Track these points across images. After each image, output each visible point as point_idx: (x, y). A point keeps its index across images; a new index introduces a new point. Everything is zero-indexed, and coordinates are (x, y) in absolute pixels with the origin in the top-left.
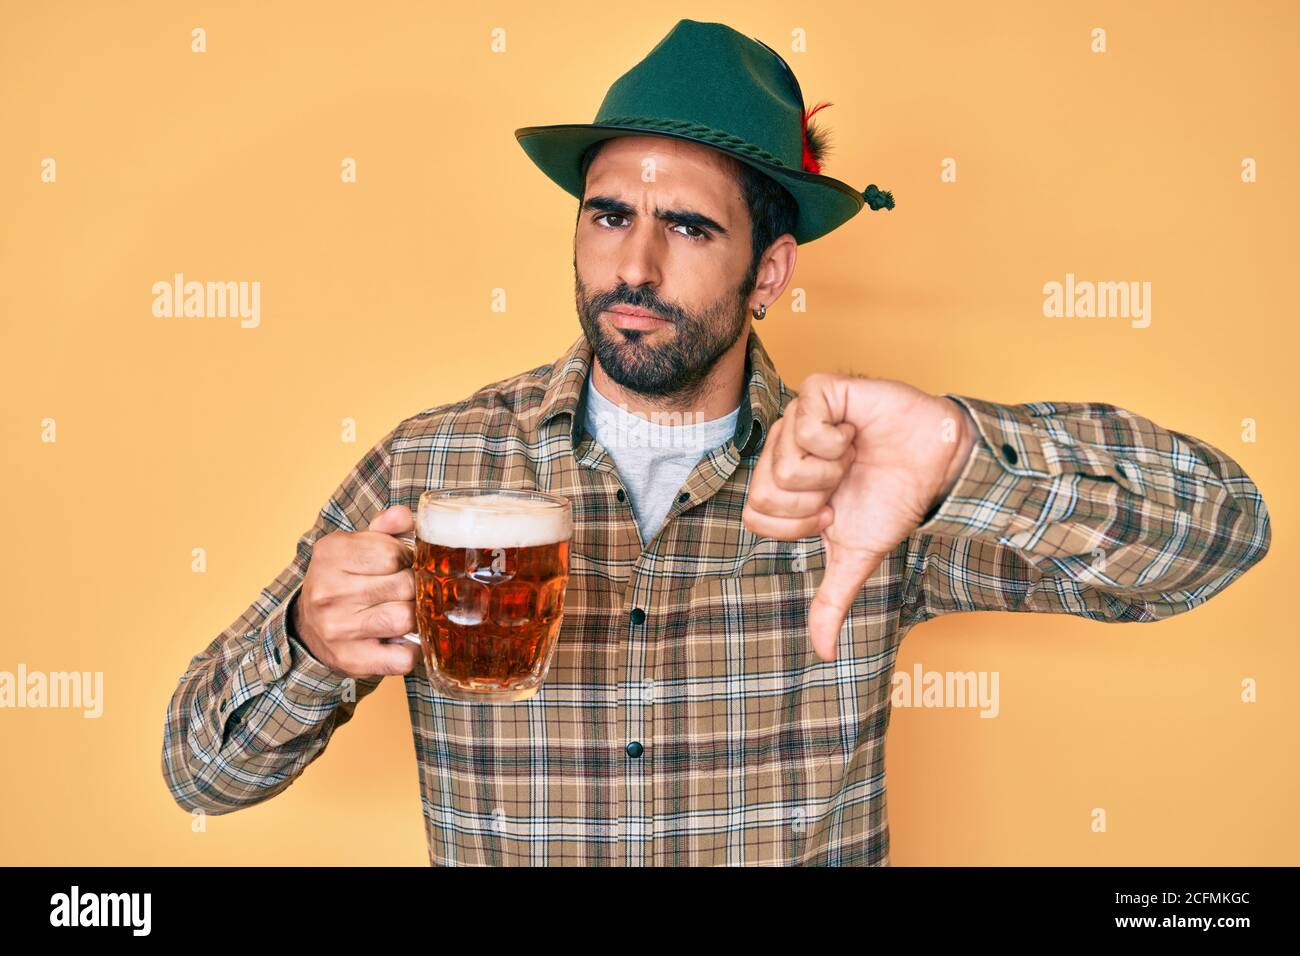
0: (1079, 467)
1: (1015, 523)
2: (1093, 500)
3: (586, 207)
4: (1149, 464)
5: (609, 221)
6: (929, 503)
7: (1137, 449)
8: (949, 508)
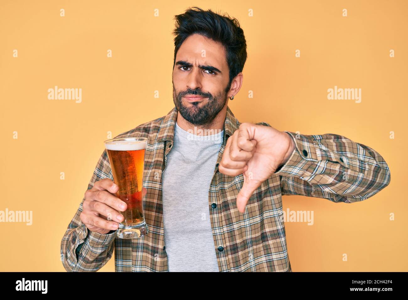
0: (327, 158)
1: (305, 174)
2: (331, 168)
3: (177, 64)
4: (351, 157)
5: (184, 69)
6: (278, 166)
7: (347, 153)
8: (284, 169)
